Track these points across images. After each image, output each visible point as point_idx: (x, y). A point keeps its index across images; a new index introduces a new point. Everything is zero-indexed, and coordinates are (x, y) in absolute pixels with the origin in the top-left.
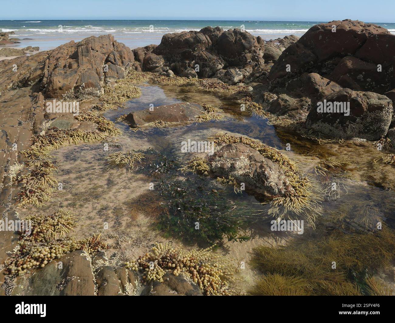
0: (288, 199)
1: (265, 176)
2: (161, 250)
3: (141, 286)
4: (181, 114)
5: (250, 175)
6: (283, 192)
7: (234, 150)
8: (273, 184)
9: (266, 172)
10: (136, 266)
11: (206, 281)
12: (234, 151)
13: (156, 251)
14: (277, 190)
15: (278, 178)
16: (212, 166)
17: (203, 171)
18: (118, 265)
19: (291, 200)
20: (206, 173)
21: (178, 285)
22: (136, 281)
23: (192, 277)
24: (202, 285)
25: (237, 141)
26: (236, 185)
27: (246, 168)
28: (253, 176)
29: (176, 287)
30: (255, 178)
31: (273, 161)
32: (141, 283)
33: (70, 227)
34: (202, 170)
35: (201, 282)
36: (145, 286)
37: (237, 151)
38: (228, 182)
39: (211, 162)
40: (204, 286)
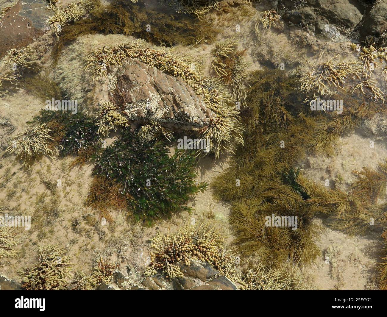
0: (215, 129)
1: (187, 115)
2: (158, 243)
3: (169, 283)
4: (29, 29)
5: (172, 117)
6: (208, 123)
7: (136, 86)
8: (196, 119)
9: (186, 112)
10: (154, 271)
11: (210, 257)
12: (138, 87)
13: (156, 247)
14: (202, 123)
15: (196, 108)
16: (129, 117)
17: (123, 125)
18: (139, 276)
19: (218, 129)
20: (127, 125)
21: (197, 274)
22: (164, 283)
23: (199, 258)
24: (209, 262)
25: (123, 57)
26: (164, 130)
27: (161, 107)
28: (175, 117)
29: (196, 276)
30: (177, 118)
31: (176, 77)
32: (167, 281)
33: (68, 263)
34: (121, 124)
35: (208, 260)
36: (172, 282)
37: (140, 86)
38: (154, 128)
39: (123, 110)
40: (211, 261)
